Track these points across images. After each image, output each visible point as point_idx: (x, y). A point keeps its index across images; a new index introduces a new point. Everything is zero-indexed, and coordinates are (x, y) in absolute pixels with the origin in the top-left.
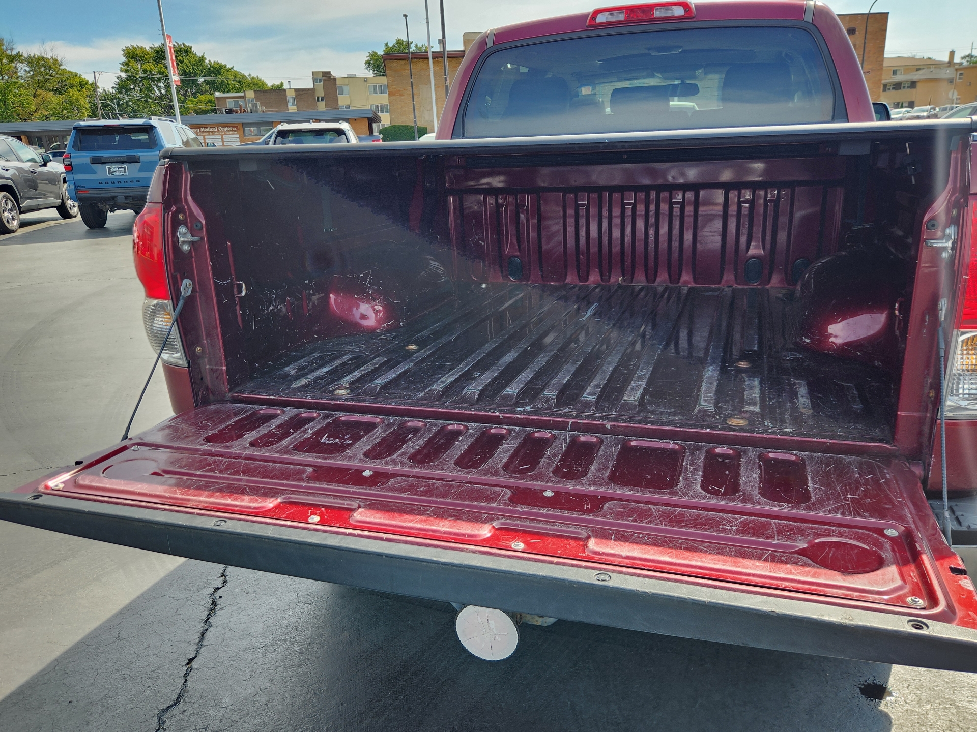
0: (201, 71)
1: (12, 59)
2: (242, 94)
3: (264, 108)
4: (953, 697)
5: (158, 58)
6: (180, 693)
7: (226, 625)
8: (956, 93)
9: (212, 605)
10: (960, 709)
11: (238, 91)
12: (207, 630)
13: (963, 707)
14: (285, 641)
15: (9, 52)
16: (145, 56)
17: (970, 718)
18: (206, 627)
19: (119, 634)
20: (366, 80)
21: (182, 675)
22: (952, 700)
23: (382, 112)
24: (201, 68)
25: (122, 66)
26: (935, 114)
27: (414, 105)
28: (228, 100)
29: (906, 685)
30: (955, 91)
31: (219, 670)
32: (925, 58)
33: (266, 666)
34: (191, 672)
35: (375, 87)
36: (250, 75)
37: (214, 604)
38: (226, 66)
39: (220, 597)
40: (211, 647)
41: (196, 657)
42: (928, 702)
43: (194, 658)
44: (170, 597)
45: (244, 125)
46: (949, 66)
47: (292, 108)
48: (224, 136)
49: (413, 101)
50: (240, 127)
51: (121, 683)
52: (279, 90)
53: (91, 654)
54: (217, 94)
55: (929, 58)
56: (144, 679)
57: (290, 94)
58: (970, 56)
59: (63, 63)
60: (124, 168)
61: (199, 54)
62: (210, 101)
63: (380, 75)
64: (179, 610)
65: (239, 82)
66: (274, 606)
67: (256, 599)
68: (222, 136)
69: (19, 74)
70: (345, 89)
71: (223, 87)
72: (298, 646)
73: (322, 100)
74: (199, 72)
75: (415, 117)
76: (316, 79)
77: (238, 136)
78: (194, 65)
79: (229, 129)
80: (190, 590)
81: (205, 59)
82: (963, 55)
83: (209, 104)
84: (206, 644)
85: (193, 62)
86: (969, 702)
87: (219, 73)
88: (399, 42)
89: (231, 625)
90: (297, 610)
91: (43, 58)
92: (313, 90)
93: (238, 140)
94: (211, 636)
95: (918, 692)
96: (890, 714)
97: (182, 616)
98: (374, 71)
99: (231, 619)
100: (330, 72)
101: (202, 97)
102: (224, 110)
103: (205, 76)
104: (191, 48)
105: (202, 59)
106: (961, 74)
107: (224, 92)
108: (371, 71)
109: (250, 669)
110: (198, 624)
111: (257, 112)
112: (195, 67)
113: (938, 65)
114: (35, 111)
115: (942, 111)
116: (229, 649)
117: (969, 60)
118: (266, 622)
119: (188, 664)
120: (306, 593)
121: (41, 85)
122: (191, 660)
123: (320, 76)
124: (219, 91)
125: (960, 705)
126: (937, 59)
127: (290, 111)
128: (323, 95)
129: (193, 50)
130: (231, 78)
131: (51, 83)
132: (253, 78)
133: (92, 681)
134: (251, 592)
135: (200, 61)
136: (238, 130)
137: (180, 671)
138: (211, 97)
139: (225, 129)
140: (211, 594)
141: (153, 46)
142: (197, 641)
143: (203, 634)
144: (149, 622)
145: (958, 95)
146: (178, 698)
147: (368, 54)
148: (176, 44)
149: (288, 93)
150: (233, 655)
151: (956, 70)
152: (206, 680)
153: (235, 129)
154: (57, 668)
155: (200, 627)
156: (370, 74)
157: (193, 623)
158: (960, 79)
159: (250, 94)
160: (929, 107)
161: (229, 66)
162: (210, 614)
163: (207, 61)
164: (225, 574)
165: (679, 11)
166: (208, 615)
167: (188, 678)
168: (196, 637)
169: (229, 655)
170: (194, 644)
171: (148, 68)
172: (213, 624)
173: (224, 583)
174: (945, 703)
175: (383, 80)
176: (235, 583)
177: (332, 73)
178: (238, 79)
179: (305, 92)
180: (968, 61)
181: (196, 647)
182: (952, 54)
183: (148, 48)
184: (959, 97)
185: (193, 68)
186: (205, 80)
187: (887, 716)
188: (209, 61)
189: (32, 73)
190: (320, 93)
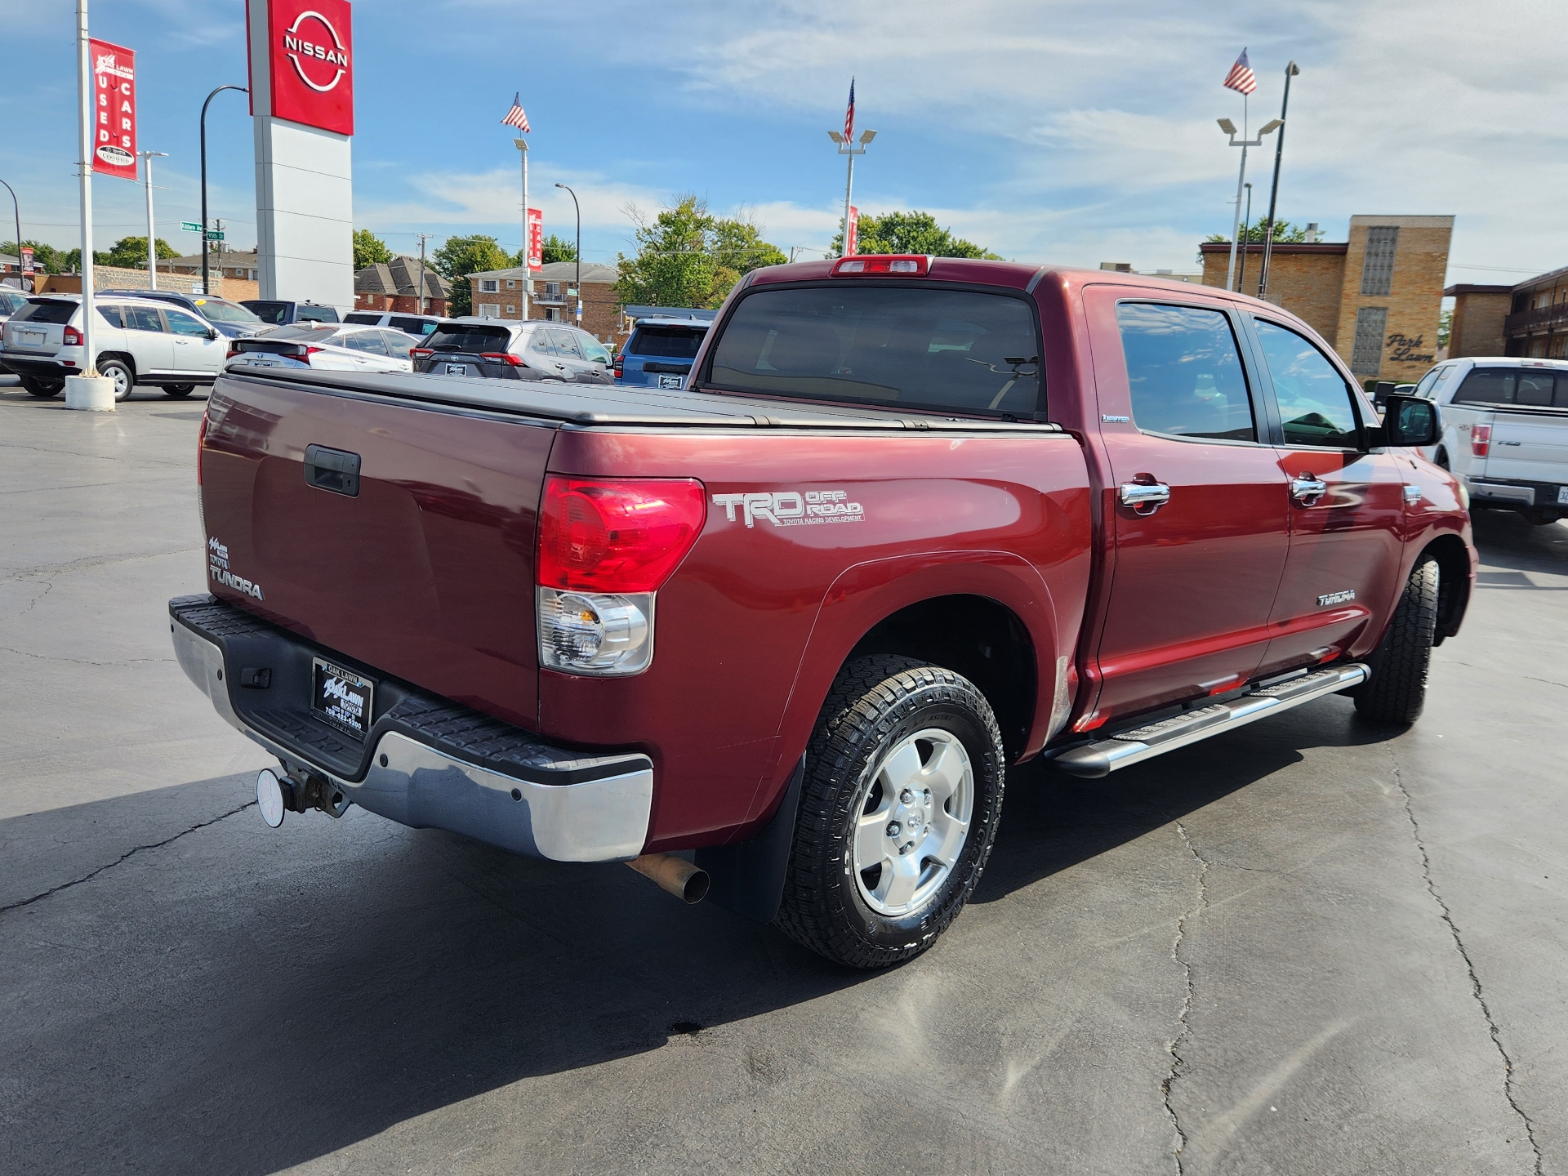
1: (700, 225)
5: (885, 232)
12: (237, 811)
15: (699, 216)
16: (869, 230)
18: (240, 809)
25: (835, 241)
44: (242, 783)
59: (761, 233)
60: (679, 380)
61: (943, 230)
64: (236, 793)
69: (705, 245)
78: (931, 244)
81: (949, 236)
85: (931, 239)
91: (737, 227)
97: (232, 797)
100: (1128, 265)
104: (933, 220)
105: (944, 237)
110: (237, 806)
114: (712, 294)
121: (727, 261)
129: (935, 222)
131: (739, 259)
135: (940, 239)
141: (882, 216)
143: (231, 813)
148: (914, 215)
157: (234, 804)
163: (950, 240)
171: (868, 247)
172: (246, 809)
183: (874, 219)
188: (954, 239)
189: (719, 244)
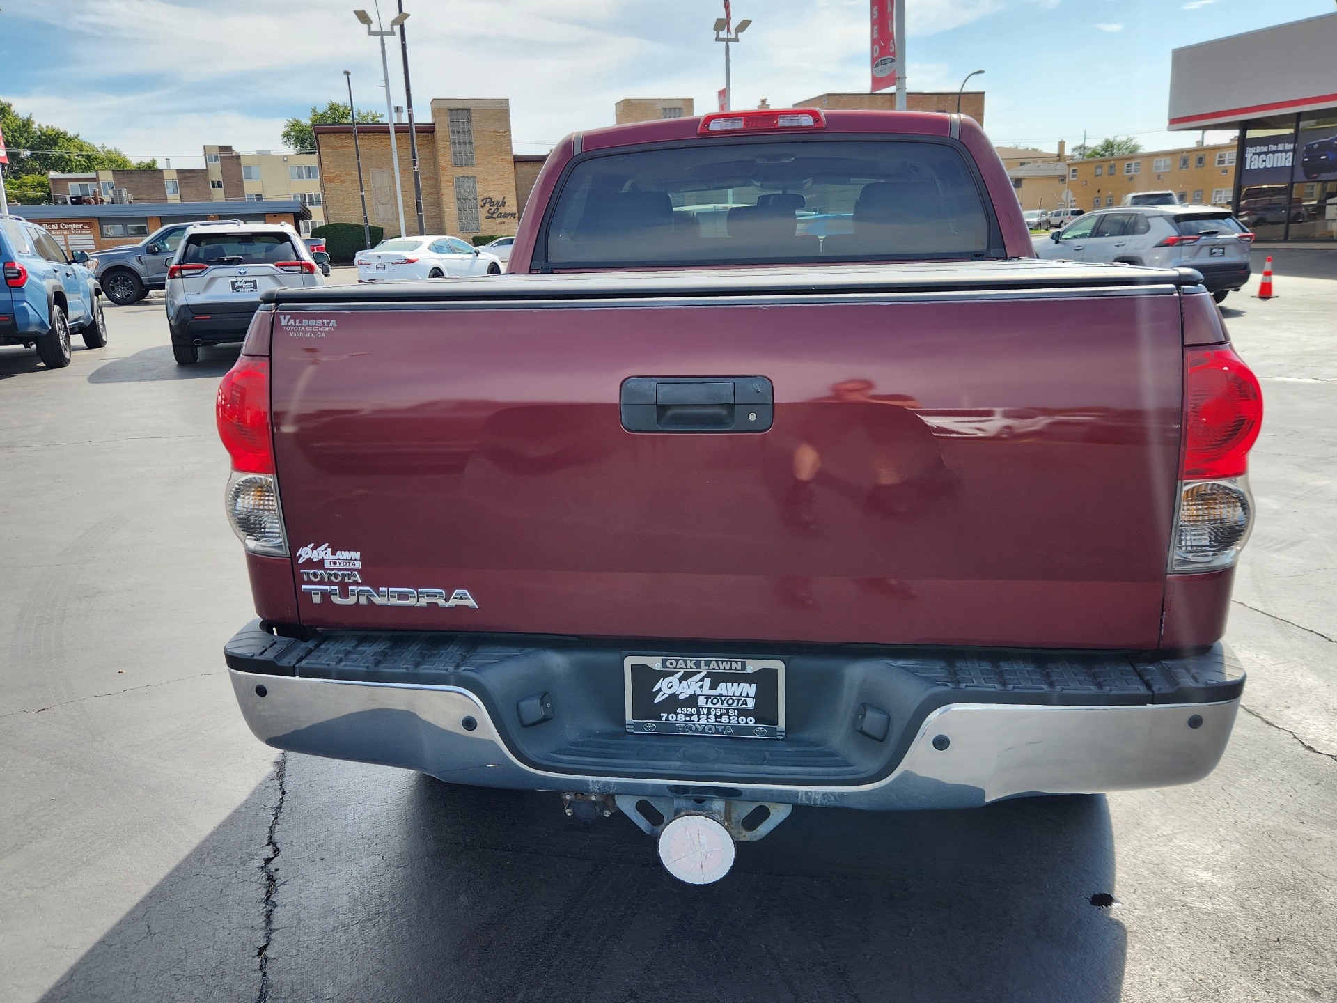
0: (26, 139)
2: (93, 175)
3: (131, 197)
4: (1183, 898)
6: (262, 989)
7: (297, 903)
8: (1070, 194)
9: (268, 880)
10: (1193, 909)
11: (86, 169)
12: (271, 911)
13: (1196, 907)
14: (385, 914)
17: (1205, 918)
18: (270, 908)
19: (149, 927)
20: (285, 159)
21: (257, 967)
22: (1183, 902)
23: (311, 204)
24: (25, 135)
26: (1047, 219)
27: (363, 196)
28: (69, 184)
29: (1132, 891)
30: (1069, 191)
31: (306, 957)
32: (1029, 149)
33: (368, 946)
34: (268, 964)
35: (299, 168)
36: (103, 147)
37: (271, 878)
38: (65, 134)
39: (277, 870)
40: (285, 930)
41: (268, 944)
42: (1158, 905)
43: (266, 946)
44: (205, 875)
45: (102, 221)
46: (1059, 160)
47: (173, 198)
48: (69, 237)
49: (362, 191)
50: (96, 224)
51: (175, 985)
52: (150, 172)
53: (118, 955)
54: (53, 174)
55: (1034, 150)
56: (205, 977)
57: (170, 178)
58: (1082, 147)
61: (24, 116)
62: (41, 185)
63: (306, 153)
64: (224, 890)
65: (88, 158)
66: (355, 874)
67: (327, 867)
68: (65, 236)
70: (254, 171)
71: (62, 164)
72: (404, 918)
73: (219, 186)
74: (23, 141)
75: (365, 214)
76: (210, 157)
77: (91, 236)
78: (15, 131)
79: (77, 227)
80: (231, 865)
81: (33, 123)
82: (1074, 146)
83: (40, 189)
84: (277, 927)
85: (13, 126)
86: (1201, 901)
87: (56, 144)
88: (334, 108)
89: (304, 902)
90: (389, 876)
92: (205, 171)
93: (92, 242)
94: (280, 918)
95: (1147, 896)
96: (1121, 920)
97: (231, 898)
98: (296, 146)
99: (301, 895)
100: (230, 146)
101: (28, 179)
102: (68, 199)
103: (31, 148)
104: (9, 106)
105: (27, 124)
106: (1074, 171)
107: (63, 172)
108: (292, 147)
109: (349, 951)
110: (257, 905)
111: (122, 202)
112: (17, 134)
113: (1047, 158)
115: (1055, 216)
116: (311, 930)
117: (1082, 152)
118: (350, 894)
119: (259, 954)
120: (394, 854)
122: (262, 950)
123: (217, 152)
124: (56, 170)
125: (1192, 905)
126: (1044, 151)
127: (169, 202)
128: (220, 179)
129: (13, 109)
130: (75, 151)
132: (109, 152)
133: (133, 988)
134: (317, 859)
135: (24, 126)
136: (91, 227)
137: (252, 963)
138: (43, 179)
139: (72, 227)
140: (262, 867)
142: (264, 925)
143: (268, 916)
144: (186, 909)
145: (1074, 196)
146: (261, 995)
147: (286, 123)
149: (166, 175)
150: (320, 937)
151: (1068, 165)
152: (292, 971)
153: (87, 227)
154: (74, 977)
155: (262, 908)
156: (290, 150)
157: (250, 904)
158: (1073, 176)
159: (106, 176)
160: (1038, 211)
161: (71, 133)
162: (269, 891)
163: (35, 126)
164: (272, 840)
165: (807, 121)
166: (267, 893)
167: (267, 970)
168: (260, 921)
169: (315, 938)
170: (261, 929)
172: (277, 903)
173: (275, 852)
174: (1177, 905)
175: (312, 160)
176: (290, 850)
177: (233, 148)
178: (85, 153)
179: (193, 174)
180: (1080, 154)
181: (265, 933)
182: (1062, 144)
184: (1075, 199)
185: (13, 136)
186: (32, 155)
187: (1118, 924)
188: (39, 125)
190: (217, 175)
